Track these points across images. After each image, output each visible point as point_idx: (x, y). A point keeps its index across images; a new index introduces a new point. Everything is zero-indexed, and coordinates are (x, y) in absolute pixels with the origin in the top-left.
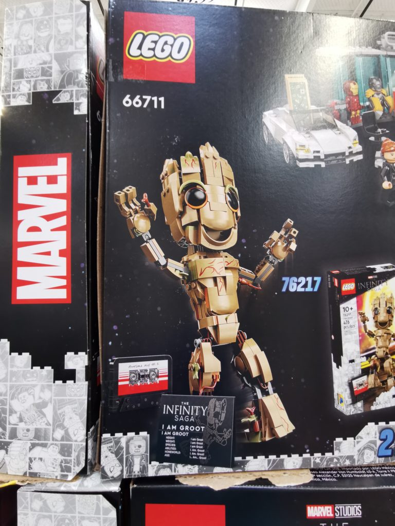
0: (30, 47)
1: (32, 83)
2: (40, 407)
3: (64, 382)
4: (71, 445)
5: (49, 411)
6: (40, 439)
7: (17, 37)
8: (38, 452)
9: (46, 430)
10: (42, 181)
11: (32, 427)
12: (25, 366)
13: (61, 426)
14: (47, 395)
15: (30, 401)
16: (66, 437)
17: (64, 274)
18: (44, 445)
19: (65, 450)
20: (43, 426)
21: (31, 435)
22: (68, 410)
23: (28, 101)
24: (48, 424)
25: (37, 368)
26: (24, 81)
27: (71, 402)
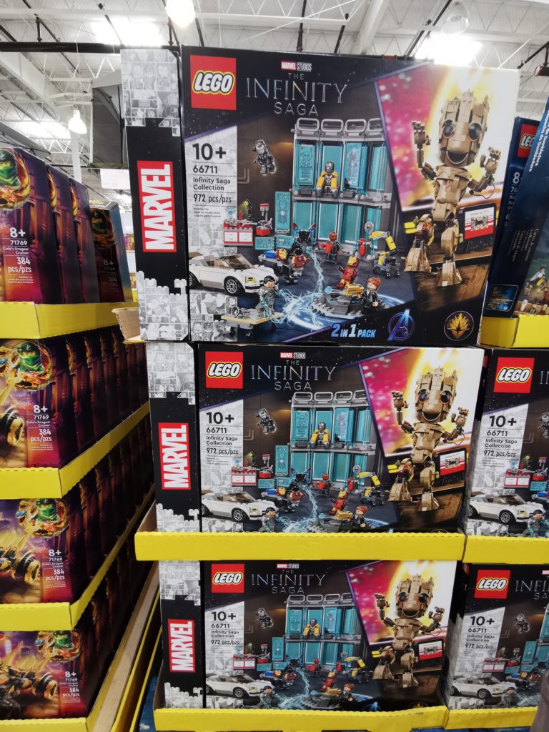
0: (141, 84)
1: (145, 111)
2: (163, 306)
3: (175, 294)
4: (180, 325)
5: (168, 308)
6: (164, 322)
7: (131, 75)
8: (163, 328)
9: (167, 318)
10: (156, 179)
11: (160, 316)
12: (154, 286)
13: (175, 316)
14: (166, 301)
15: (157, 304)
16: (178, 321)
17: (172, 235)
18: (167, 325)
19: (178, 327)
20: (166, 316)
21: (160, 320)
22: (178, 308)
23: (143, 124)
24: (168, 315)
25: (160, 287)
26: (139, 109)
27: (180, 304)
